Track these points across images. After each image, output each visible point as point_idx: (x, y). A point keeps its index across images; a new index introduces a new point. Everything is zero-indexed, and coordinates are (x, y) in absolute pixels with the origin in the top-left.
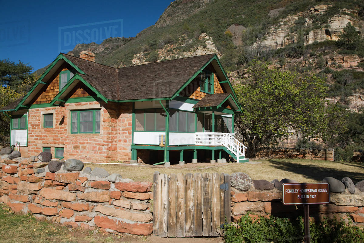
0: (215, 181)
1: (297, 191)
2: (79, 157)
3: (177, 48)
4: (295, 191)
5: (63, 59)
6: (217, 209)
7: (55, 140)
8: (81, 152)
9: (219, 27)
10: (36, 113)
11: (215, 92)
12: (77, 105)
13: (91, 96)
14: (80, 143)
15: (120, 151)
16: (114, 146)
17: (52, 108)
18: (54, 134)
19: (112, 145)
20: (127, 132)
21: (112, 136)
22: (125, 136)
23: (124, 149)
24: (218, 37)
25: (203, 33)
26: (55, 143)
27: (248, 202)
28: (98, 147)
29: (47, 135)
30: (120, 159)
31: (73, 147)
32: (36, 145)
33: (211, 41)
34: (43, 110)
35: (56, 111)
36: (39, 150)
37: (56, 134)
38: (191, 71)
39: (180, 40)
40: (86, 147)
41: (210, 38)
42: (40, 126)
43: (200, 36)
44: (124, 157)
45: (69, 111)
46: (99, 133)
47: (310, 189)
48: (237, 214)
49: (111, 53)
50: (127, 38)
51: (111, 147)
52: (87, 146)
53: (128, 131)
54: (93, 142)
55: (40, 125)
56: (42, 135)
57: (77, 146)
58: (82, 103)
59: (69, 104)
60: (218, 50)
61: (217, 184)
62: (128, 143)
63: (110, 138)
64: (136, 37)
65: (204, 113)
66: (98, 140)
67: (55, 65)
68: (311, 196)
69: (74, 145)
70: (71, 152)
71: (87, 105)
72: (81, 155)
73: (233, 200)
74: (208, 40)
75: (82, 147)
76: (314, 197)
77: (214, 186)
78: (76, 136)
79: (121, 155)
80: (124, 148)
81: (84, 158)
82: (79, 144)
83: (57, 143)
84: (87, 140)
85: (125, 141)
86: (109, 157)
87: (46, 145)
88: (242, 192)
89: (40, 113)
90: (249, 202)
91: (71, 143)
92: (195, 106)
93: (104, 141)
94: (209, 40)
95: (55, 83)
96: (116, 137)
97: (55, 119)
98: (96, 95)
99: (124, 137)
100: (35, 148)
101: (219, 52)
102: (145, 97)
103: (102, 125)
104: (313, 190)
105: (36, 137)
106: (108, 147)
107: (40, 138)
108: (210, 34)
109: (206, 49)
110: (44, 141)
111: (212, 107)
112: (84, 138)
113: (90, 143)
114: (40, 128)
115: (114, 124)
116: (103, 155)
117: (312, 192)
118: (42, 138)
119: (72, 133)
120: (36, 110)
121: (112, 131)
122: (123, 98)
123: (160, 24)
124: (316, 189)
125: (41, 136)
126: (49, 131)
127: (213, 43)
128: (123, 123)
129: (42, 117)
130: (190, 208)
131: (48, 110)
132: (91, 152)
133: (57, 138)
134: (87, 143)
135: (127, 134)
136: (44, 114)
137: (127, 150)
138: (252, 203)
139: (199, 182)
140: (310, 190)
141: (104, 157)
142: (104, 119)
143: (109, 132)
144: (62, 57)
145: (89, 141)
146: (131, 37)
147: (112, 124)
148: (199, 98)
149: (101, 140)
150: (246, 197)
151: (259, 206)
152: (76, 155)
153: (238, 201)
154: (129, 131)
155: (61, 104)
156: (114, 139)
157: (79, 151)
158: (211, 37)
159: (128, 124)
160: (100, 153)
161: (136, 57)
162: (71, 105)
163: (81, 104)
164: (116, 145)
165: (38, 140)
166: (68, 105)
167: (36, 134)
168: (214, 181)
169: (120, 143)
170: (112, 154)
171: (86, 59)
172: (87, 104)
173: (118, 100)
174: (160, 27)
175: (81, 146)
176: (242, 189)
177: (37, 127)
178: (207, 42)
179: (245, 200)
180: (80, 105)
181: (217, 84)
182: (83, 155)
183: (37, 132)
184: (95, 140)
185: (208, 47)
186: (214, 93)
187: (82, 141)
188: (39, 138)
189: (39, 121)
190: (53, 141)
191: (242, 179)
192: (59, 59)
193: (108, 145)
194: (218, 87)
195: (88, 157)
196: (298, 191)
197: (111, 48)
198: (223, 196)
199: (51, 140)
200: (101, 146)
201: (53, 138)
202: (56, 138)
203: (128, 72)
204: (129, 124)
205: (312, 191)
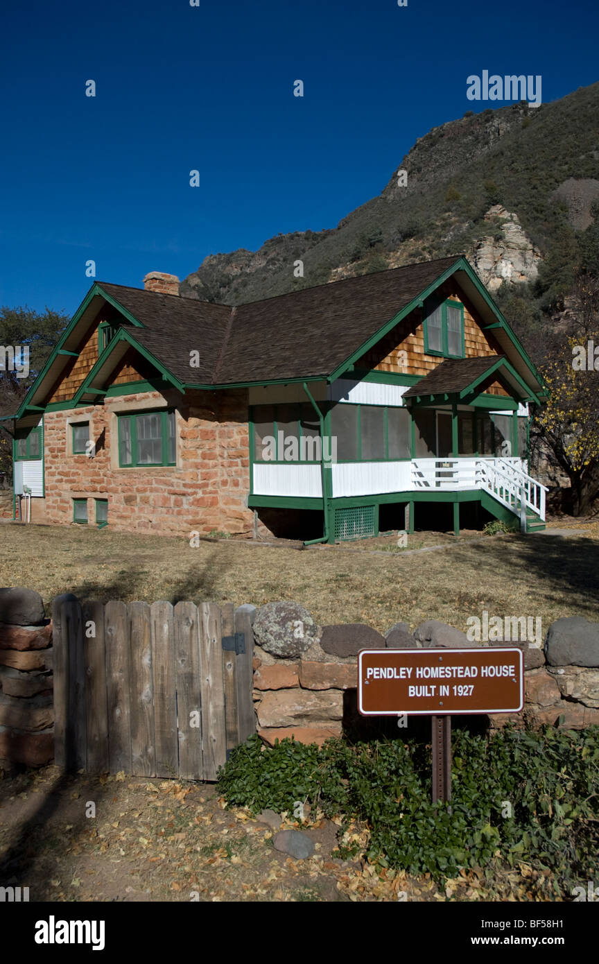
0: (208, 628)
1: (407, 674)
2: (137, 521)
3: (431, 246)
4: (401, 673)
5: (100, 295)
6: (215, 707)
7: (95, 482)
8: (141, 510)
9: (535, 188)
10: (57, 422)
11: (470, 352)
12: (127, 401)
13: (146, 380)
14: (138, 490)
15: (224, 507)
16: (212, 495)
17: (86, 409)
18: (92, 470)
19: (204, 493)
20: (239, 460)
21: (204, 470)
22: (236, 472)
23: (234, 502)
24: (532, 213)
25: (493, 205)
26: (95, 491)
27: (301, 690)
28: (173, 497)
29: (80, 472)
30: (225, 526)
31: (123, 500)
32: (60, 495)
33: (516, 224)
34: (71, 415)
35: (95, 417)
36: (65, 505)
37: (97, 470)
38: (393, 304)
39: (437, 226)
40: (148, 498)
41: (511, 216)
42: (64, 451)
43: (488, 213)
44: (233, 522)
45: (114, 415)
46: (174, 465)
47: (454, 668)
48: (268, 725)
49: (281, 269)
50: (317, 233)
51: (202, 498)
52: (152, 497)
53: (241, 458)
54: (163, 487)
55: (65, 448)
56: (70, 472)
57: (130, 496)
58: (139, 396)
59: (111, 398)
60: (534, 244)
61: (214, 636)
62: (242, 489)
63: (199, 477)
64: (339, 229)
65: (434, 410)
66: (173, 482)
67: (85, 311)
68: (455, 688)
69: (125, 494)
70: (121, 510)
71: (147, 400)
72: (139, 517)
73: (256, 685)
74: (506, 221)
75: (141, 498)
76: (468, 692)
77: (207, 641)
78: (129, 473)
79: (228, 517)
80: (233, 499)
81: (145, 525)
82: (134, 493)
83: (98, 490)
84: (149, 483)
85: (236, 484)
86: (198, 523)
87: (78, 495)
88: (282, 661)
89: (65, 421)
90: (305, 692)
91: (120, 491)
92: (408, 392)
93: (185, 485)
94: (509, 221)
95: (90, 353)
96: (216, 474)
97: (93, 435)
98: (160, 375)
99: (233, 474)
100: (59, 501)
101: (536, 249)
102: (272, 376)
103: (180, 447)
104: (464, 670)
105: (59, 477)
106: (193, 498)
107: (67, 478)
108: (512, 207)
109: (501, 243)
110: (74, 484)
111: (448, 394)
112: (146, 477)
113: (157, 490)
114: (65, 455)
115: (209, 442)
116: (185, 518)
117: (459, 676)
118: (72, 478)
119: (121, 466)
120: (58, 416)
121: (204, 459)
122: (224, 380)
123: (392, 193)
124: (472, 668)
125: (66, 474)
126: (83, 463)
127: (520, 227)
128: (229, 440)
129: (69, 430)
130: (143, 698)
131: (78, 414)
132: (160, 512)
133: (99, 478)
134: (152, 490)
135: (240, 467)
136: (73, 425)
137: (241, 503)
138: (313, 695)
139: (166, 627)
140: (452, 671)
141: (186, 522)
142: (183, 431)
143: (195, 463)
144: (98, 291)
145: (154, 485)
146: (326, 230)
147: (204, 442)
148: (420, 370)
149: (180, 481)
150: (297, 676)
151: (334, 704)
152: (129, 517)
153: (268, 688)
154: (244, 459)
155: (98, 400)
156: (208, 480)
157: (136, 509)
158: (514, 214)
159: (239, 441)
160: (179, 513)
161: (335, 276)
162: (117, 402)
163: (135, 398)
164: (216, 492)
165: (63, 483)
166: (110, 402)
167: (59, 470)
168: (206, 625)
169: (224, 488)
170: (206, 516)
171: (157, 291)
172: (147, 397)
173: (212, 383)
174: (393, 201)
175: (139, 496)
176: (279, 652)
177: (59, 454)
178: (505, 225)
179: (290, 685)
180: (134, 401)
181: (473, 331)
182: (145, 518)
183: (60, 465)
184: (165, 483)
185: (507, 238)
186: (467, 357)
187: (140, 486)
188: (65, 478)
189: (64, 441)
190: (90, 484)
191: (278, 623)
192: (92, 295)
193: (195, 493)
194: (476, 339)
195: (154, 522)
196: (409, 672)
197: (282, 259)
198: (230, 670)
199: (85, 482)
200: (180, 498)
201: (90, 478)
202: (96, 478)
203: (254, 314)
204: (243, 444)
205: (459, 672)
